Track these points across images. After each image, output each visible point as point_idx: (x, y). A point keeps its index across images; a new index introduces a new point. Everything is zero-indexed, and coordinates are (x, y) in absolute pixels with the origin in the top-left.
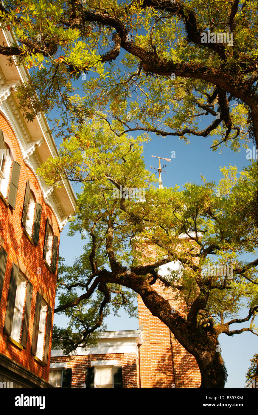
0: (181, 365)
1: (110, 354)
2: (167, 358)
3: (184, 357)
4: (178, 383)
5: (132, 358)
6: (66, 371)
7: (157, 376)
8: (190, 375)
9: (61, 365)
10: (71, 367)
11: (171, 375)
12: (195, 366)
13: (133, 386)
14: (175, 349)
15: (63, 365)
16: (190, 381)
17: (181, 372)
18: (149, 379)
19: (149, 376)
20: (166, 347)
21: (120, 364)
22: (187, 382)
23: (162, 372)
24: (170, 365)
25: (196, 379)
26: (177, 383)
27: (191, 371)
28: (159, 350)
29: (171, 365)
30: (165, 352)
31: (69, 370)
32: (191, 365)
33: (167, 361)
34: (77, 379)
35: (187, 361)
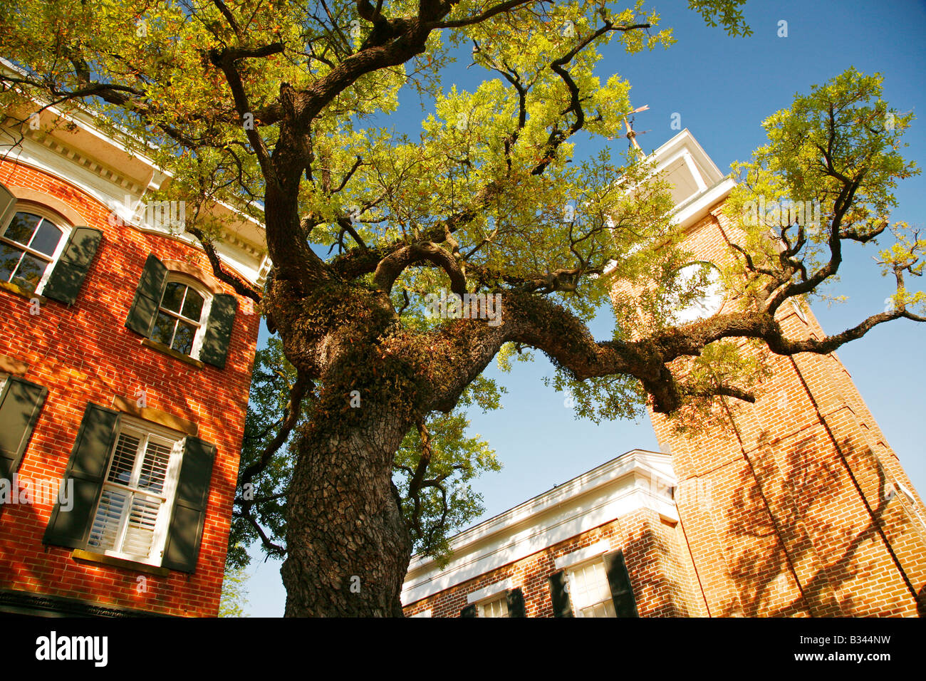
0: (785, 499)
1: (589, 531)
2: (746, 494)
3: (789, 477)
4: (793, 547)
5: (638, 523)
6: (511, 595)
7: (736, 546)
8: (819, 515)
9: (500, 586)
10: (520, 585)
11: (770, 534)
12: (825, 489)
13: (656, 587)
14: (758, 466)
15: (504, 585)
16: (824, 532)
17: (793, 517)
18: (716, 560)
19: (713, 553)
20: (736, 471)
21: (616, 546)
22: (816, 535)
23: (745, 534)
24: (761, 510)
25: (841, 521)
26: (789, 548)
27: (821, 506)
28: (721, 485)
29: (764, 509)
30: (738, 484)
31: (517, 592)
32: (815, 489)
33: (748, 503)
34: (536, 606)
35: (801, 483)
